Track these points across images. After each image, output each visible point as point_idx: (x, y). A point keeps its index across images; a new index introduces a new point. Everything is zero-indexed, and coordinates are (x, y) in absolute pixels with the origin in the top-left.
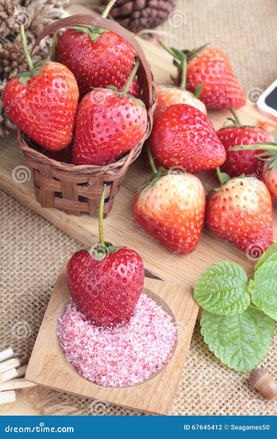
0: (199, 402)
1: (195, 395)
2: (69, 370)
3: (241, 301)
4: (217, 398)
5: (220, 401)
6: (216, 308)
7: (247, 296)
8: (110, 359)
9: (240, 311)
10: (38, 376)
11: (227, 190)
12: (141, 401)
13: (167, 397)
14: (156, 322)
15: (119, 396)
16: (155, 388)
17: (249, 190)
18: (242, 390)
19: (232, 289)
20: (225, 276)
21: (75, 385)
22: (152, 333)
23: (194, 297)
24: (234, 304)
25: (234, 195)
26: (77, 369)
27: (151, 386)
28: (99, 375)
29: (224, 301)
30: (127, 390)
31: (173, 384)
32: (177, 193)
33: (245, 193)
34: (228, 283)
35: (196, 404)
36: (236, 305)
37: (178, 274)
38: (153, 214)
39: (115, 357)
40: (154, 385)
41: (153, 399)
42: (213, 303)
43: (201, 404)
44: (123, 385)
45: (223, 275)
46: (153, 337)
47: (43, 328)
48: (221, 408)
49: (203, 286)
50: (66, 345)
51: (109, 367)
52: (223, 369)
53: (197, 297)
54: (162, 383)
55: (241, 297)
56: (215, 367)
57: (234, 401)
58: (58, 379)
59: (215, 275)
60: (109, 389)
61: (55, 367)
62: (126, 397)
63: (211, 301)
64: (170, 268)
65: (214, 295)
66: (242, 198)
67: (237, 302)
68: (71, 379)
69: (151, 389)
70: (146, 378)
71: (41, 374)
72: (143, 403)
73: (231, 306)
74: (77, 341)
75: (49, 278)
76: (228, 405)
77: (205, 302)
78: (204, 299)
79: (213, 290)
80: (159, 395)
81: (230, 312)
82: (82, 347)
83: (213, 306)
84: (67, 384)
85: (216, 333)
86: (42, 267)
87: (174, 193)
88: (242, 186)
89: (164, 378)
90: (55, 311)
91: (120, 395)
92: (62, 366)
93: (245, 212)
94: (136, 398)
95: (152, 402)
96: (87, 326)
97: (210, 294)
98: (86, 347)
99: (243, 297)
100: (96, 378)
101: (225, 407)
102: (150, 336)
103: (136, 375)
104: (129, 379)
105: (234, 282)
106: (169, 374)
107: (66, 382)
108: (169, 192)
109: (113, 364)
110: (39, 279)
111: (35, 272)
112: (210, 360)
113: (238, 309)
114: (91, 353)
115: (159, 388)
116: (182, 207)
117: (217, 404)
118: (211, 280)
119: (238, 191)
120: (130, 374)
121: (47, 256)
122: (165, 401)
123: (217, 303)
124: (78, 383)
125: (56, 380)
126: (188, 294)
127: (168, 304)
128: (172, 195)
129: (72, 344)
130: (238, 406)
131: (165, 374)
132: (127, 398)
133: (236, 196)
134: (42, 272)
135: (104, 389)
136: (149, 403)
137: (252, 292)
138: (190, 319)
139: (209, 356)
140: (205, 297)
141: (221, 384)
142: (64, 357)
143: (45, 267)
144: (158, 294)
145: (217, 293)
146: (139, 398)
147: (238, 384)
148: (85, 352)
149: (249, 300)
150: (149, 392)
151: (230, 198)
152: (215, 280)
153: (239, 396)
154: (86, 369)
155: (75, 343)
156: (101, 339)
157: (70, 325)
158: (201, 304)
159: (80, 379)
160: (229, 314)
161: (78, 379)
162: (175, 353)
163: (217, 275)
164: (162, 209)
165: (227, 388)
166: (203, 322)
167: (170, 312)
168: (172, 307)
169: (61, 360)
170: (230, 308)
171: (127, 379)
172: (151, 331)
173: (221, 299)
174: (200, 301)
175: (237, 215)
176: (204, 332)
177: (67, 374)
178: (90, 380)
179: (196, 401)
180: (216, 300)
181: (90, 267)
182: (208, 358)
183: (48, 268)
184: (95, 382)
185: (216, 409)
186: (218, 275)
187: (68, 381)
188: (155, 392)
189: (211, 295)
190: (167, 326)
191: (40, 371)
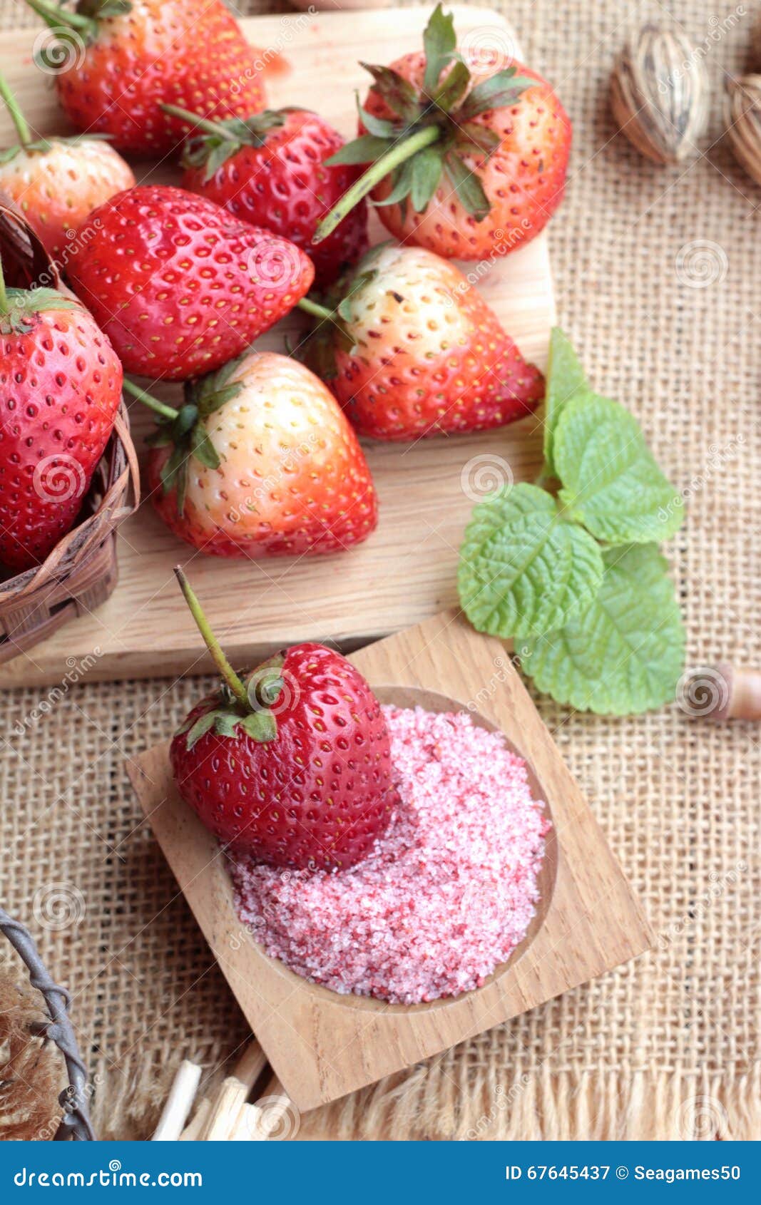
0: (643, 839)
1: (622, 833)
2: (371, 1014)
3: (579, 557)
4: (669, 803)
5: (682, 804)
6: (543, 617)
7: (581, 534)
8: (445, 927)
9: (598, 581)
10: (322, 1083)
11: (372, 334)
12: (577, 962)
13: (617, 910)
14: (452, 757)
15: (522, 986)
16: (578, 909)
17: (424, 299)
18: (701, 741)
19: (542, 548)
20: (506, 529)
21: (414, 1039)
22: (468, 791)
23: (477, 627)
24: (572, 577)
25: (404, 338)
26: (381, 996)
27: (565, 909)
28: (444, 975)
29: (548, 588)
30: (527, 958)
31: (603, 869)
32: (287, 441)
33: (423, 314)
34: (525, 542)
35: (642, 851)
36: (576, 574)
37: (386, 596)
38: (261, 524)
39: (451, 913)
40: (569, 904)
41: (595, 934)
42: (529, 610)
43: (652, 843)
44: (507, 955)
45: (501, 531)
46: (480, 797)
48: (693, 816)
49: (480, 590)
50: (315, 965)
51: (455, 944)
52: (625, 728)
53: (486, 624)
54: (579, 884)
55: (572, 549)
56: (606, 734)
57: (706, 781)
58: (369, 1055)
59: (485, 546)
60: (488, 988)
61: (338, 1034)
62: (538, 977)
63: (521, 609)
64: (354, 596)
65: (516, 590)
66: (423, 329)
67: (574, 565)
68: (395, 1033)
69: (572, 915)
70: (536, 899)
71: (323, 1075)
72: (583, 961)
73: (570, 586)
74: (341, 941)
75: (85, 820)
76: (701, 799)
77: (511, 622)
78: (503, 618)
79: (506, 583)
80: (599, 915)
81: (581, 602)
82: (362, 948)
83: (534, 619)
84: (397, 1052)
85: (566, 664)
86: (44, 812)
87: (282, 445)
88: (403, 304)
89: (573, 870)
90: (216, 905)
91: (523, 981)
92: (348, 1019)
93: (453, 356)
94: (559, 963)
95: (598, 945)
96: (326, 888)
97: (506, 597)
98: (375, 941)
99: (576, 545)
100: (438, 986)
101: (700, 807)
102: (472, 801)
103: (513, 909)
104: (508, 930)
105: (536, 529)
106: (576, 853)
107: (391, 1048)
108: (265, 450)
109: (459, 931)
110: (66, 844)
111: (43, 837)
112: (585, 729)
113: (588, 582)
114: (395, 944)
115: (587, 900)
116: (319, 460)
117: (681, 815)
118: (487, 566)
119: (405, 322)
120: (502, 920)
121: (34, 776)
122: (622, 921)
123: (537, 606)
124: (416, 1031)
125: (366, 1061)
126: (456, 633)
127: (431, 689)
128: (280, 451)
129: (333, 954)
130: (724, 784)
131: (569, 859)
132: (544, 980)
133: (410, 336)
134: (57, 823)
135: (480, 998)
136: (595, 950)
137: (580, 515)
138: (508, 690)
139: (572, 721)
140: (501, 608)
141: (650, 763)
142: (330, 995)
143: (55, 806)
144: (390, 684)
145: (518, 581)
146: (566, 958)
147: (682, 734)
148: (378, 954)
149: (590, 539)
150: (573, 927)
151: (397, 350)
152: (496, 560)
153: (707, 760)
154: (406, 986)
155: (336, 948)
156: (389, 896)
157: (288, 915)
158: (505, 634)
159: (412, 1015)
160: (581, 608)
161: (407, 1020)
162: (548, 794)
163: (490, 544)
164: (281, 500)
165: (668, 763)
166: (529, 662)
167: (452, 708)
168: (446, 691)
169: (335, 1006)
170: (570, 591)
171: (504, 936)
172: (463, 789)
173: (539, 590)
174: (498, 629)
175: (439, 377)
176: (544, 684)
177: (376, 1028)
178: (432, 1001)
179: (636, 844)
180: (529, 600)
181: (263, 767)
182: (574, 727)
183: (62, 803)
184: (446, 997)
185: (688, 829)
186: (494, 542)
187: (394, 1043)
188: (586, 916)
189: (511, 595)
190: (481, 748)
191: (315, 1068)
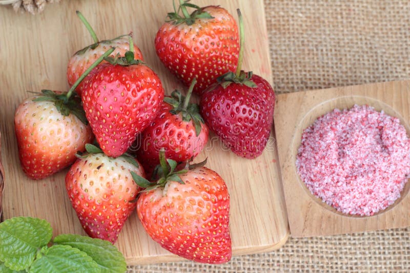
2: (329, 212)
8: (365, 189)
10: (304, 230)
15: (386, 220)
26: (335, 207)
28: (360, 207)
30: (391, 211)
39: (369, 185)
44: (385, 208)
47: (284, 178)
60: (374, 217)
61: (315, 215)
62: (393, 219)
68: (335, 222)
71: (305, 227)
74: (328, 179)
82: (334, 185)
92: (320, 211)
94: (403, 217)
100: (356, 210)
103: (392, 192)
104: (388, 199)
107: (332, 226)
109: (370, 192)
114: (346, 188)
120: (387, 194)
124: (343, 224)
129: (324, 183)
132: (395, 221)
135: (370, 219)
146: (406, 216)
148: (339, 190)
154: (345, 206)
155: (326, 181)
159: (343, 218)
171: (386, 200)
177: (329, 217)
178: (352, 215)
184: (358, 215)
187: (334, 225)
191: (303, 224)
